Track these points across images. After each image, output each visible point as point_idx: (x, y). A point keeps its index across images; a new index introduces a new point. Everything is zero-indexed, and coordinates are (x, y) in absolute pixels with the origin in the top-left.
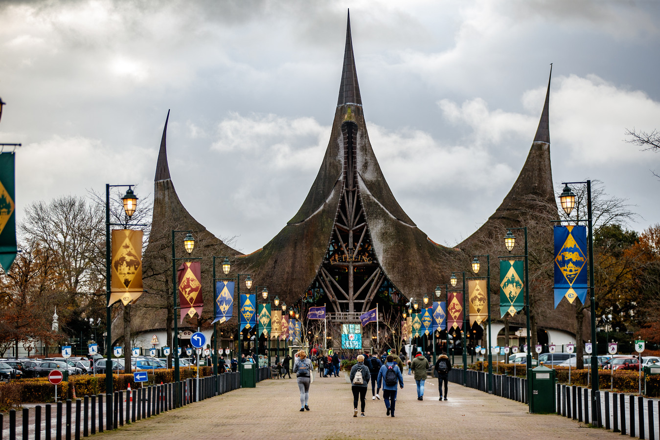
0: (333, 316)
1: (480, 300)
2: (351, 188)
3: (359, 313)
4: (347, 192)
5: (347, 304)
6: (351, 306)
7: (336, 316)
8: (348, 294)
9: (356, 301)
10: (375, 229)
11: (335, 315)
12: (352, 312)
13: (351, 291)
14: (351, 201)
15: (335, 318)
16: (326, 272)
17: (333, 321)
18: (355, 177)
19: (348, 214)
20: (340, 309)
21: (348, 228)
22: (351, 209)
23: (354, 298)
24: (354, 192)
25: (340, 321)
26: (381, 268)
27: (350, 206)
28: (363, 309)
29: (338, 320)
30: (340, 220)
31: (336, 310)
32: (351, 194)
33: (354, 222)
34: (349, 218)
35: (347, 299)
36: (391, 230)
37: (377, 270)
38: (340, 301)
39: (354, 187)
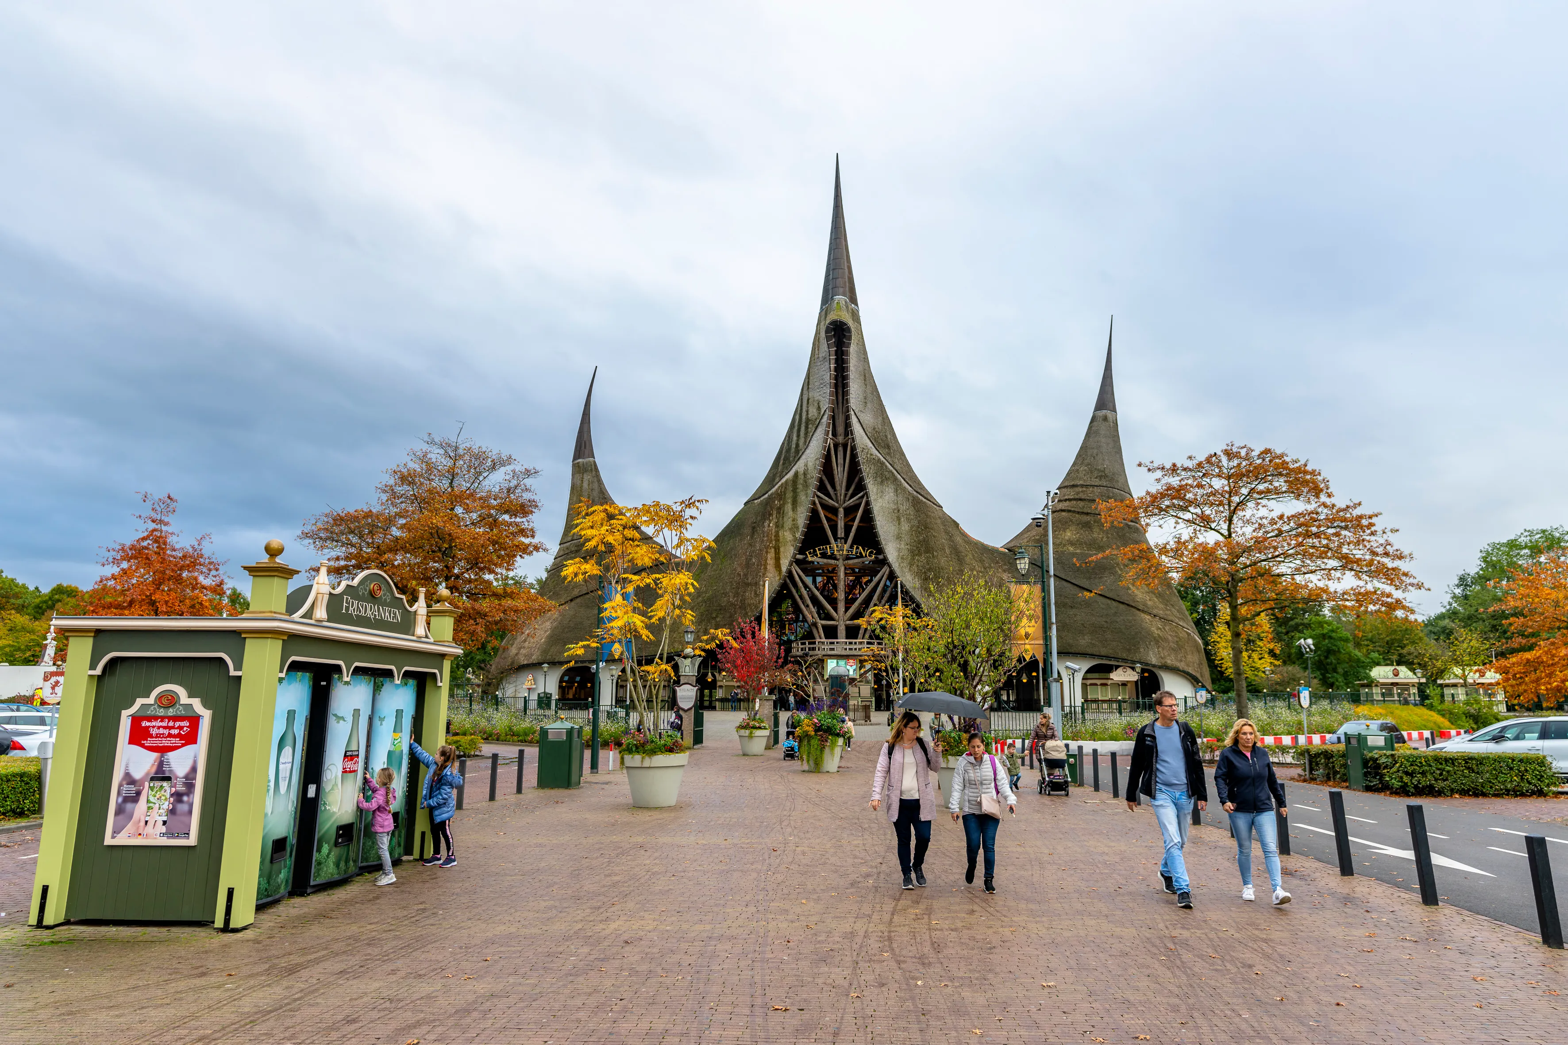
0: (812, 646)
1: (1030, 618)
2: (841, 439)
3: (854, 641)
4: (836, 446)
5: (835, 628)
6: (841, 631)
7: (817, 646)
8: (836, 609)
9: (848, 622)
10: (880, 500)
11: (814, 643)
12: (842, 639)
13: (841, 606)
14: (840, 461)
15: (814, 649)
16: (801, 573)
17: (811, 653)
18: (848, 417)
19: (837, 479)
20: (823, 635)
21: (836, 505)
22: (840, 474)
23: (846, 618)
24: (845, 446)
25: (824, 653)
26: (890, 566)
27: (840, 469)
28: (860, 635)
29: (819, 653)
30: (822, 488)
31: (816, 635)
32: (840, 449)
33: (846, 495)
34: (838, 488)
35: (833, 619)
36: (905, 507)
37: (883, 570)
38: (824, 622)
39: (846, 434)
